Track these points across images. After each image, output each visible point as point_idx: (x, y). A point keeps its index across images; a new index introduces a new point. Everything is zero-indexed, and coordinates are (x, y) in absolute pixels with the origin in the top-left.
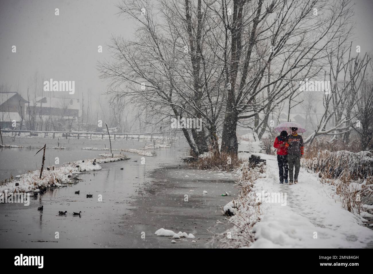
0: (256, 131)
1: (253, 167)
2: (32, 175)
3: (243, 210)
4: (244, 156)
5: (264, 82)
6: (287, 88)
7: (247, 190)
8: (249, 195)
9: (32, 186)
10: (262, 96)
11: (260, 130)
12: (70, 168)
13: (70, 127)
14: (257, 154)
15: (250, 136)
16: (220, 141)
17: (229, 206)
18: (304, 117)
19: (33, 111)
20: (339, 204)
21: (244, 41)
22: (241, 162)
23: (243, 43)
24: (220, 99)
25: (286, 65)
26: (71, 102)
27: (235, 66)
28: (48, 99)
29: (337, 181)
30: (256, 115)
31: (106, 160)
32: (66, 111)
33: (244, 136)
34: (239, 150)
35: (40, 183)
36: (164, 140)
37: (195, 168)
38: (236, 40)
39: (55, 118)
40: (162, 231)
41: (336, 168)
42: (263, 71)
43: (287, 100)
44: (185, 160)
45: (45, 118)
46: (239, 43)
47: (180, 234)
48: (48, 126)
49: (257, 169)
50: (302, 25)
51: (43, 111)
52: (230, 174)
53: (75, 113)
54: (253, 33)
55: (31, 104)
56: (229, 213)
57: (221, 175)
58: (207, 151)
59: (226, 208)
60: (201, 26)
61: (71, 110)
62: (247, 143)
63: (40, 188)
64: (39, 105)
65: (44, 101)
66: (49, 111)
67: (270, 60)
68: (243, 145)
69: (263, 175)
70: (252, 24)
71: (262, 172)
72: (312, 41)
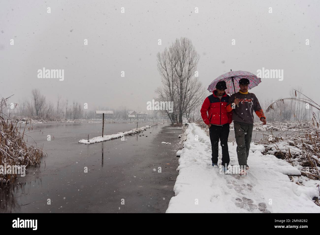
0: (187, 118)
1: (186, 126)
2: (135, 129)
3: (183, 137)
4: (184, 124)
5: (188, 106)
6: (193, 108)
7: (184, 132)
8: (184, 133)
9: (135, 131)
10: (188, 109)
11: (187, 117)
12: (144, 127)
13: (146, 118)
14: (187, 123)
15: (185, 119)
16: (178, 120)
17: (180, 136)
18: (197, 114)
19: (138, 115)
20: (206, 134)
21: (183, 97)
22: (183, 125)
23: (183, 98)
24: (178, 111)
25: (193, 103)
26: (146, 113)
27: (181, 103)
28: (141, 112)
29: (205, 129)
30: (186, 114)
31: (153, 125)
32: (145, 115)
33: (184, 119)
34: (183, 122)
35: (137, 131)
36: (166, 120)
37: (173, 126)
38: (181, 97)
39: (142, 116)
40: (163, 142)
41: (205, 126)
42: (188, 104)
43: (193, 111)
44: (171, 125)
45: (140, 116)
46: (182, 98)
47: (168, 143)
48: (141, 118)
49: (186, 127)
50: (196, 94)
51: (140, 115)
52: (180, 128)
53: (147, 115)
54: (185, 95)
55: (137, 113)
56: (180, 137)
57: (179, 128)
58: (175, 123)
59: (179, 136)
60: (173, 95)
61: (146, 114)
62: (184, 120)
63: (136, 132)
64: (139, 113)
65: (140, 112)
66: (141, 115)
67: (189, 102)
68: (184, 121)
69: (188, 128)
70: (185, 94)
71: (188, 127)
72: (198, 97)
